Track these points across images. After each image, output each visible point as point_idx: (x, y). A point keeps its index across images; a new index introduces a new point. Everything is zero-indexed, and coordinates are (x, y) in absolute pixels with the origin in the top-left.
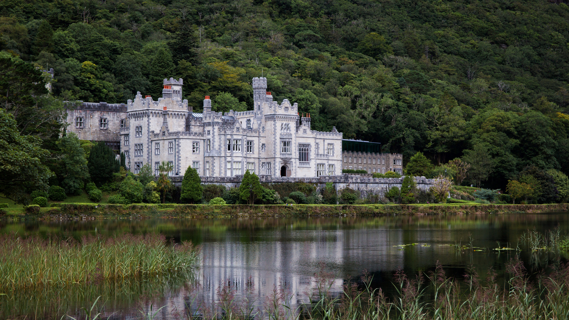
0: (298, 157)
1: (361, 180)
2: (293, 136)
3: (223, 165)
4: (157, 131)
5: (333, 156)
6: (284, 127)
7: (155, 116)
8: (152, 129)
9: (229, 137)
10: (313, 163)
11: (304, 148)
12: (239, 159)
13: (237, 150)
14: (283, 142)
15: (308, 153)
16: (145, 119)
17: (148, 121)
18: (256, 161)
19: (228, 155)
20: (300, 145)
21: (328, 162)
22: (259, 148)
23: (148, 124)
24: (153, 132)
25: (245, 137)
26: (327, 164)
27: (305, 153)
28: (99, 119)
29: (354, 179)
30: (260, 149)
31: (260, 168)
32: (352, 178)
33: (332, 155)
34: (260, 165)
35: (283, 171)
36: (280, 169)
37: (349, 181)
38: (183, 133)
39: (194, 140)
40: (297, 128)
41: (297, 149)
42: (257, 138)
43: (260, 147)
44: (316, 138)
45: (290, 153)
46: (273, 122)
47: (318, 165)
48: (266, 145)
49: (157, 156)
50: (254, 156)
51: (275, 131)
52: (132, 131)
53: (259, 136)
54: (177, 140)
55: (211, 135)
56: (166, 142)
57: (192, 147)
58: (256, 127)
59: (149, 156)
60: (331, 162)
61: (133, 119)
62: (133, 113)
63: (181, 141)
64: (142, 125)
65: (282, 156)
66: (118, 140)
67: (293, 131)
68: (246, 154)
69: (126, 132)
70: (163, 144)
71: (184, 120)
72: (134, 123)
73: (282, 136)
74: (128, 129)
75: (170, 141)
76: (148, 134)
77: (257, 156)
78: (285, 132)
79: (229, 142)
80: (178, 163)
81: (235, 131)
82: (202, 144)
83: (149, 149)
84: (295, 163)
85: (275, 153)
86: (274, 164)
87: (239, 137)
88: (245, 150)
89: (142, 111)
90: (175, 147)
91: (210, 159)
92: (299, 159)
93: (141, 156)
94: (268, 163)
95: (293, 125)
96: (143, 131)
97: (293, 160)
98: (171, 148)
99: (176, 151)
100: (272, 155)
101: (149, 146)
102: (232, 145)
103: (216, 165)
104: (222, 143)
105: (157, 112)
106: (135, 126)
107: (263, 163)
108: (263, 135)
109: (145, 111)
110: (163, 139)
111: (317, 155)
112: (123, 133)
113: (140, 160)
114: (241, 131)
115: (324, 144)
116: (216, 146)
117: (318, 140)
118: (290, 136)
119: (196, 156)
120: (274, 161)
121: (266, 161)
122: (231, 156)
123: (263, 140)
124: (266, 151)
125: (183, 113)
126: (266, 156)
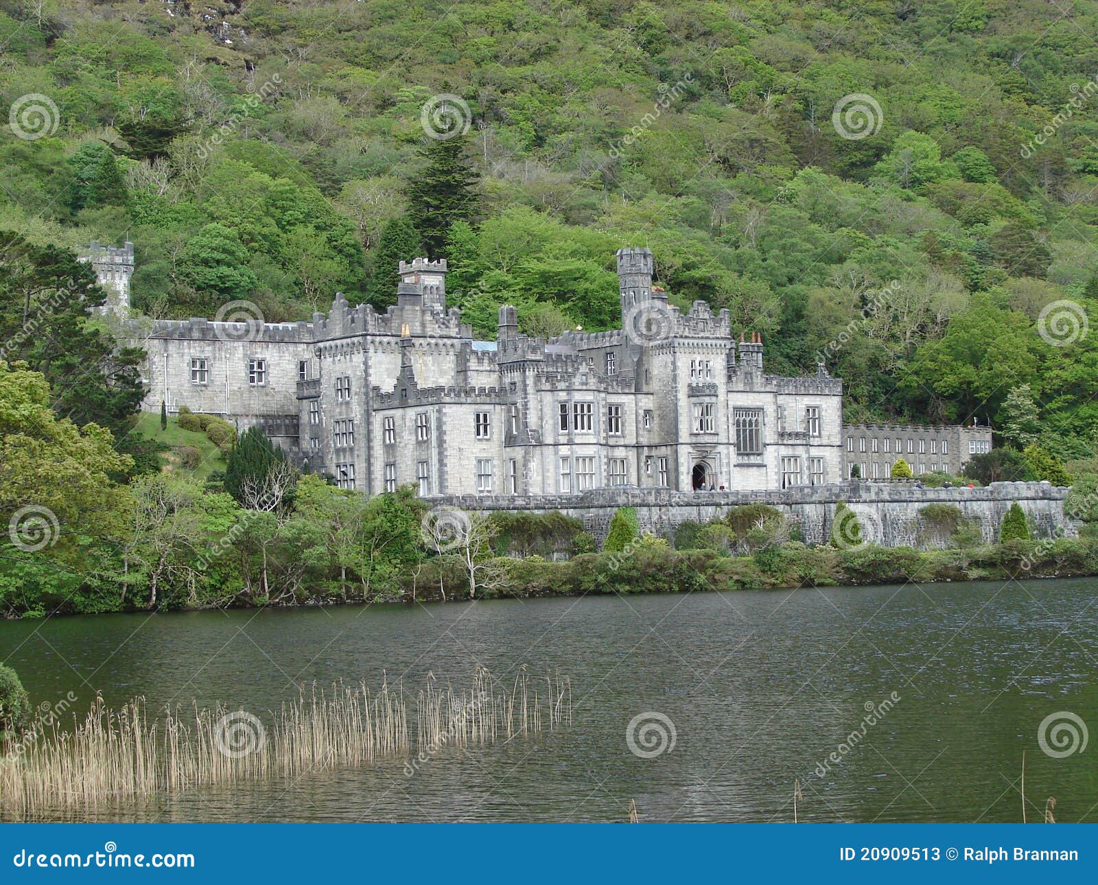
0: (733, 439)
1: (890, 494)
2: (722, 390)
3: (551, 468)
4: (388, 386)
5: (820, 436)
6: (698, 368)
7: (380, 351)
8: (374, 381)
9: (563, 396)
10: (771, 455)
11: (748, 419)
12: (590, 451)
13: (583, 428)
14: (695, 404)
15: (757, 431)
16: (358, 358)
17: (365, 363)
18: (632, 455)
19: (563, 440)
20: (737, 409)
21: (808, 452)
22: (637, 422)
23: (366, 371)
24: (376, 389)
25: (603, 395)
26: (805, 456)
27: (751, 431)
28: (247, 362)
29: (873, 491)
30: (641, 425)
31: (642, 471)
32: (868, 489)
33: (816, 434)
34: (642, 464)
35: (698, 476)
36: (691, 473)
37: (860, 496)
38: (451, 389)
39: (477, 406)
40: (731, 372)
41: (731, 421)
42: (632, 397)
43: (640, 418)
44: (776, 394)
45: (713, 432)
46: (669, 358)
47: (783, 460)
48: (656, 414)
49: (390, 448)
50: (627, 442)
51: (675, 379)
52: (327, 388)
53: (638, 391)
54: (437, 407)
55: (520, 393)
56: (411, 413)
57: (473, 424)
58: (628, 371)
59: (369, 448)
60: (814, 452)
61: (330, 360)
62: (328, 344)
63: (446, 409)
64: (349, 372)
65: (694, 440)
66: (293, 411)
67: (719, 379)
68: (606, 438)
69: (312, 392)
70: (403, 418)
71: (452, 358)
72: (331, 368)
73: (694, 392)
74: (317, 382)
75: (420, 409)
76: (366, 394)
77: (634, 442)
78: (700, 380)
79: (563, 407)
80: (441, 463)
81: (577, 381)
82: (497, 416)
83: (369, 432)
84: (727, 456)
85: (677, 434)
86: (676, 460)
87: (589, 397)
88: (603, 427)
89: (349, 340)
90: (433, 424)
91: (518, 453)
92: (737, 446)
93: (352, 449)
94: (661, 458)
95: (718, 363)
96: (354, 389)
97: (720, 448)
98: (423, 426)
99: (434, 434)
100: (671, 438)
101: (368, 423)
102: (571, 417)
103: (533, 465)
104: (548, 411)
105: (385, 339)
106: (334, 376)
107: (649, 457)
108: (645, 389)
109: (355, 340)
110: (404, 406)
111: (782, 435)
112: (306, 393)
113: (348, 460)
114: (593, 382)
115: (796, 407)
116: (532, 419)
117: (781, 400)
118: (712, 390)
119: (484, 445)
120: (676, 452)
121: (654, 452)
122: (570, 443)
123: (647, 402)
124: (656, 428)
125: (448, 342)
126: (656, 441)
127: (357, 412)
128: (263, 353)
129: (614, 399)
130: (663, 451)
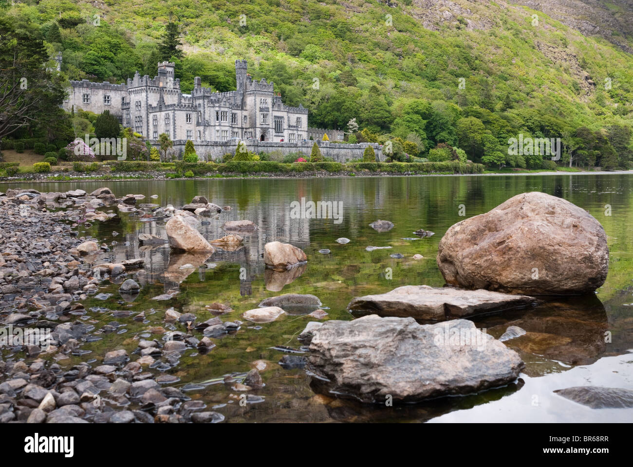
0: (274, 127)
2: (270, 110)
3: (213, 134)
4: (155, 104)
5: (301, 127)
6: (263, 102)
7: (152, 92)
8: (150, 102)
9: (217, 109)
10: (286, 133)
11: (279, 120)
12: (227, 128)
13: (224, 120)
14: (262, 114)
15: (281, 124)
16: (144, 94)
17: (146, 96)
18: (240, 131)
19: (217, 124)
20: (275, 117)
21: (297, 132)
22: (242, 120)
23: (147, 99)
24: (151, 105)
25: (231, 109)
26: (296, 134)
27: (279, 124)
28: (103, 96)
33: (299, 127)
34: (243, 134)
35: (263, 138)
36: (260, 136)
38: (177, 105)
39: (187, 112)
40: (274, 104)
41: (273, 120)
42: (240, 111)
43: (243, 118)
44: (288, 112)
45: (267, 124)
46: (253, 98)
47: (290, 135)
48: (248, 117)
49: (155, 126)
50: (238, 127)
51: (255, 105)
52: (133, 106)
53: (242, 109)
54: (173, 111)
55: (202, 107)
56: (163, 113)
57: (185, 118)
58: (239, 102)
59: (148, 126)
60: (299, 133)
61: (133, 95)
62: (133, 89)
63: (176, 112)
64: (141, 99)
65: (261, 126)
66: (120, 114)
67: (270, 106)
68: (232, 124)
69: (127, 107)
70: (160, 115)
71: (177, 96)
72: (134, 98)
73: (261, 110)
74: (128, 104)
75: (166, 112)
76: (147, 107)
77: (240, 126)
78: (264, 106)
79: (217, 113)
80: (175, 131)
81: (222, 103)
82: (194, 116)
83: (148, 120)
84: (272, 132)
85: (256, 124)
86: (255, 133)
87: (226, 110)
88: (231, 120)
89: (140, 88)
90: (171, 117)
91: (201, 128)
92: (275, 129)
93: (141, 127)
94: (249, 132)
95: (269, 100)
96: (142, 105)
97: (270, 130)
98: (167, 118)
99: (172, 121)
100: (253, 126)
101: (148, 117)
102: (220, 117)
103: (207, 133)
104: (212, 114)
105: (154, 88)
106: (135, 101)
107: (246, 132)
108: (244, 108)
109: (143, 88)
110: (160, 111)
111: (289, 126)
112: (125, 107)
113: (140, 131)
114: (228, 105)
115: (294, 117)
116: (207, 117)
117: (289, 115)
118: (267, 109)
119: (189, 125)
120: (255, 130)
121: (248, 130)
122: (220, 125)
123: (245, 113)
124: (248, 122)
125: (176, 90)
126: (248, 127)
127: (143, 113)
128: (109, 93)
129: (234, 111)
130: (250, 130)
